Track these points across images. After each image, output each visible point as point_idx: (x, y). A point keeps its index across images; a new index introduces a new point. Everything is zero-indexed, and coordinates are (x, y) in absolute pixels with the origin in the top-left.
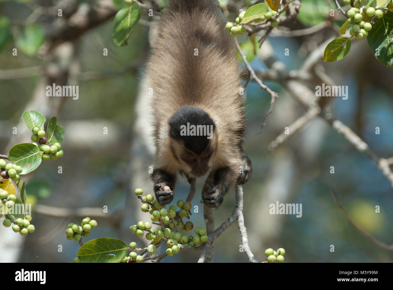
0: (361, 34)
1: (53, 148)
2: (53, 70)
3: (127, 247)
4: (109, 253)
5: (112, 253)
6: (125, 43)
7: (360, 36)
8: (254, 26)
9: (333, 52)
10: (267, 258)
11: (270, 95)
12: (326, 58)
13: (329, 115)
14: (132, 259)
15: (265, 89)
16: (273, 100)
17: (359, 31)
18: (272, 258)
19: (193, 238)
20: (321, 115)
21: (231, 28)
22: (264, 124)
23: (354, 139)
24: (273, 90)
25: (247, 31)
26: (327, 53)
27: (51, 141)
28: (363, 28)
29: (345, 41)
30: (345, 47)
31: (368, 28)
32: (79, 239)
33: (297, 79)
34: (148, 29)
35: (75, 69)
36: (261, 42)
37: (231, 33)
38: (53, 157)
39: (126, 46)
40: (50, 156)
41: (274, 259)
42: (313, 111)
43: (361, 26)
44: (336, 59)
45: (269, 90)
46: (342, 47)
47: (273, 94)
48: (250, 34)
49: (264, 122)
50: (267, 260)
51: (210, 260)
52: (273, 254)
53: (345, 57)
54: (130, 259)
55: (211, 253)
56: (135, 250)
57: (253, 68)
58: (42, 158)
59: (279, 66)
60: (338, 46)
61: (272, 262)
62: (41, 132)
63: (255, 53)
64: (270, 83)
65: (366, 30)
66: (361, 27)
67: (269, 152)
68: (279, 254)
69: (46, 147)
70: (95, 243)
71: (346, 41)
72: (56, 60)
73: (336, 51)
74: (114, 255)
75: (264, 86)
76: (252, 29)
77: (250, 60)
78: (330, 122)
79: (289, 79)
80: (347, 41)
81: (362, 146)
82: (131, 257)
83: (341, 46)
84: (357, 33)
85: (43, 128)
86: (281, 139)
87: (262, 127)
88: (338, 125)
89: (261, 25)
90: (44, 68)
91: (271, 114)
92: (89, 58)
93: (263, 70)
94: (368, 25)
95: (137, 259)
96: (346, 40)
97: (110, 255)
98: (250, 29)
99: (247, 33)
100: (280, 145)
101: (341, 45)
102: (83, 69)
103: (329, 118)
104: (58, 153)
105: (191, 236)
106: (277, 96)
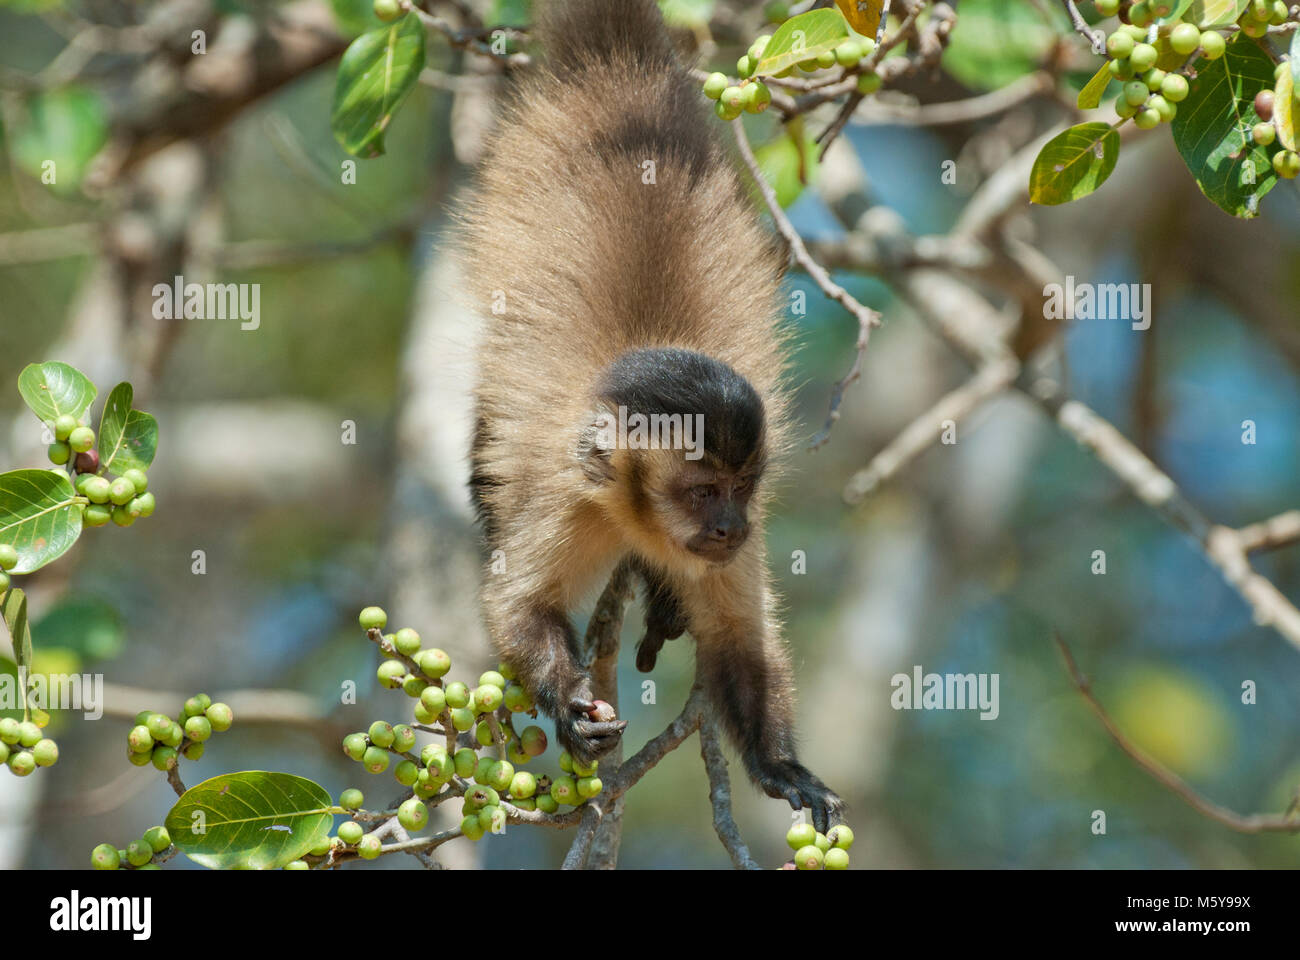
0: (1153, 114)
1: (121, 486)
2: (135, 236)
3: (329, 804)
4: (270, 822)
5: (280, 822)
6: (376, 148)
7: (1150, 119)
8: (803, 90)
9: (1061, 172)
10: (795, 853)
11: (853, 317)
12: (1038, 191)
13: (1047, 386)
14: (347, 844)
15: (839, 300)
16: (864, 335)
17: (1146, 104)
18: (810, 855)
19: (550, 784)
20: (1021, 384)
21: (721, 91)
22: (836, 414)
23: (1131, 464)
24: (863, 302)
25: (777, 105)
26: (1039, 177)
27: (113, 464)
28: (1158, 91)
29: (1099, 136)
30: (1100, 156)
31: (1176, 94)
32: (169, 766)
33: (940, 265)
34: (448, 99)
35: (207, 234)
36: (824, 141)
37: (722, 108)
38: (120, 517)
39: (377, 155)
40: (109, 512)
41: (817, 857)
42: (996, 372)
43: (1154, 85)
44: (1071, 195)
45: (851, 302)
46: (1090, 156)
47: (865, 315)
48: (788, 116)
49: (833, 407)
50: (793, 862)
51: (606, 862)
52: (813, 842)
53: (1099, 188)
54: (340, 845)
55: (608, 839)
56: (357, 815)
57: (798, 230)
58: (85, 519)
59: (881, 221)
60: (1076, 153)
61: (811, 867)
62: (82, 434)
63: (802, 177)
64: (853, 279)
65: (1168, 101)
66: (1153, 89)
67: (848, 508)
68: (835, 843)
69: (95, 484)
70: (227, 788)
71: (1104, 137)
72: (143, 203)
73: (1068, 169)
74: (286, 828)
75: (835, 290)
76: (796, 98)
77: (787, 204)
78: (1051, 409)
79: (915, 264)
80: (1107, 138)
81: (1156, 486)
82: (341, 837)
83: (1088, 153)
84: (1138, 111)
85: (89, 421)
86: (886, 464)
87: (829, 424)
88: (1076, 417)
89: (825, 85)
90: (105, 229)
91: (857, 382)
92: (252, 197)
93: (829, 236)
94: (1176, 83)
95: (363, 846)
96: (1103, 133)
97: (274, 828)
98: (789, 101)
99: (779, 114)
100: (885, 486)
101: (1085, 148)
102: (234, 233)
103: (1047, 395)
104: (137, 505)
105: (545, 778)
106: (876, 321)
